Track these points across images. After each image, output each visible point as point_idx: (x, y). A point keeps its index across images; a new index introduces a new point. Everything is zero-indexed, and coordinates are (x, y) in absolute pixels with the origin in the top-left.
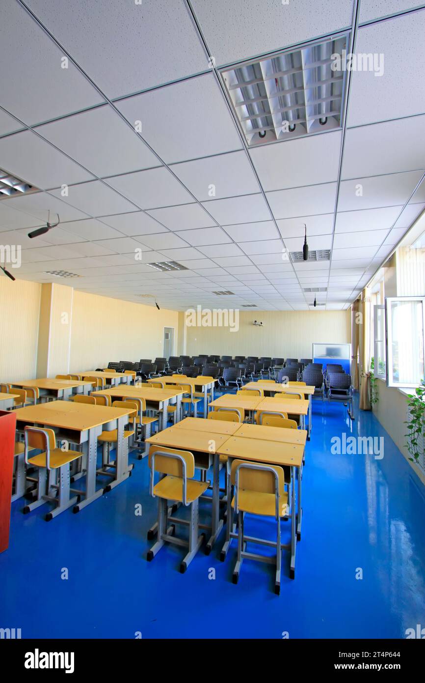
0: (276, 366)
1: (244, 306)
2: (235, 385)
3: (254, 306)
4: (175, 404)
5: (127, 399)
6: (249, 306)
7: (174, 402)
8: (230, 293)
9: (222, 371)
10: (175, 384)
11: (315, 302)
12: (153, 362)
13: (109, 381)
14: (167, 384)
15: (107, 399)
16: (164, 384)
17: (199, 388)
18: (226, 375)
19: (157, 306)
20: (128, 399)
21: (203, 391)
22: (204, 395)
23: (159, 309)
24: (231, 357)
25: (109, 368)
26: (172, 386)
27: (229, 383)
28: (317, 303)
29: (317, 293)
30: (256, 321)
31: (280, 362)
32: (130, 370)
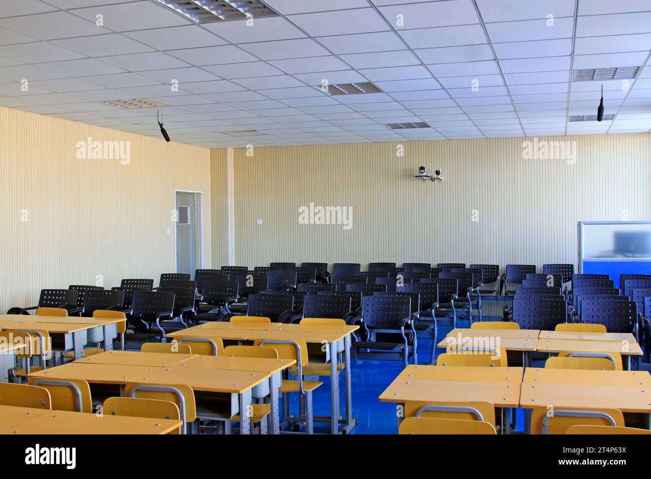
0: (482, 286)
1: (395, 126)
2: (398, 339)
3: (424, 125)
4: (268, 399)
5: (138, 390)
6: (409, 126)
7: (264, 392)
8: (371, 88)
9: (357, 304)
10: (250, 343)
11: (601, 109)
12: (156, 284)
13: (58, 340)
14: (227, 343)
15: (80, 393)
16: (218, 345)
17: (316, 352)
18: (370, 313)
19: (164, 132)
20: (143, 390)
21: (328, 358)
22: (331, 369)
23: (168, 139)
24: (358, 266)
25: (41, 304)
26: (240, 347)
27: (378, 335)
28: (605, 113)
29: (609, 85)
30: (422, 168)
31: (490, 273)
32: (105, 309)
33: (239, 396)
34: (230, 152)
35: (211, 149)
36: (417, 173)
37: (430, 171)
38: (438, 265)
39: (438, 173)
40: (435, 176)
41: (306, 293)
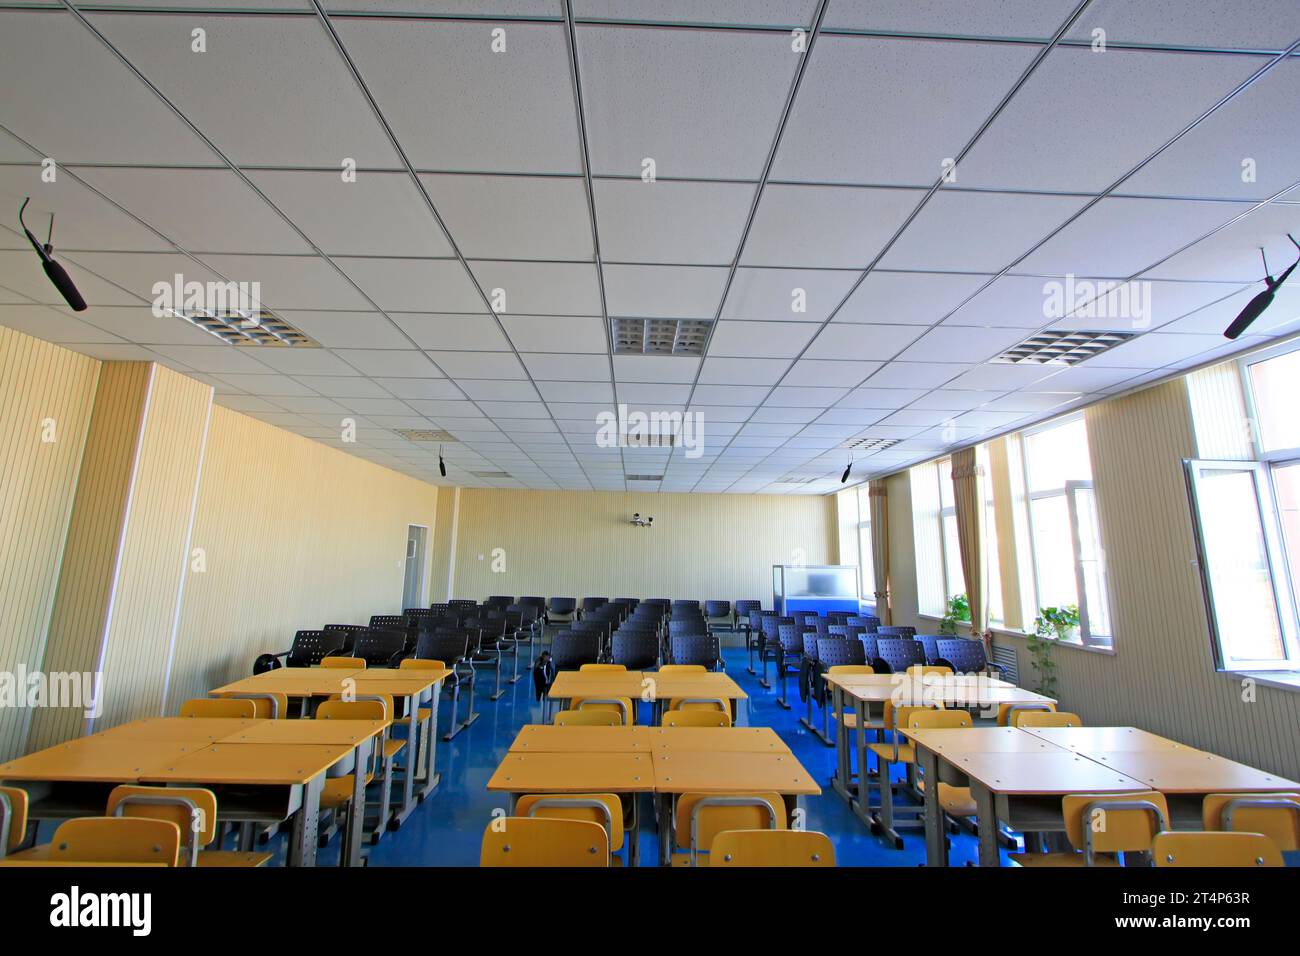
33: (305, 788)
34: (458, 491)
35: (440, 488)
36: (632, 518)
37: (644, 518)
38: (617, 599)
39: (651, 520)
40: (647, 521)
41: (423, 631)
